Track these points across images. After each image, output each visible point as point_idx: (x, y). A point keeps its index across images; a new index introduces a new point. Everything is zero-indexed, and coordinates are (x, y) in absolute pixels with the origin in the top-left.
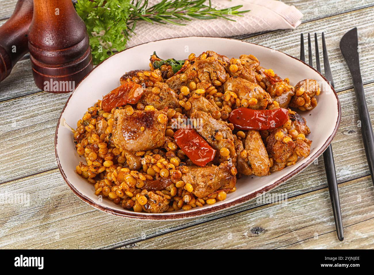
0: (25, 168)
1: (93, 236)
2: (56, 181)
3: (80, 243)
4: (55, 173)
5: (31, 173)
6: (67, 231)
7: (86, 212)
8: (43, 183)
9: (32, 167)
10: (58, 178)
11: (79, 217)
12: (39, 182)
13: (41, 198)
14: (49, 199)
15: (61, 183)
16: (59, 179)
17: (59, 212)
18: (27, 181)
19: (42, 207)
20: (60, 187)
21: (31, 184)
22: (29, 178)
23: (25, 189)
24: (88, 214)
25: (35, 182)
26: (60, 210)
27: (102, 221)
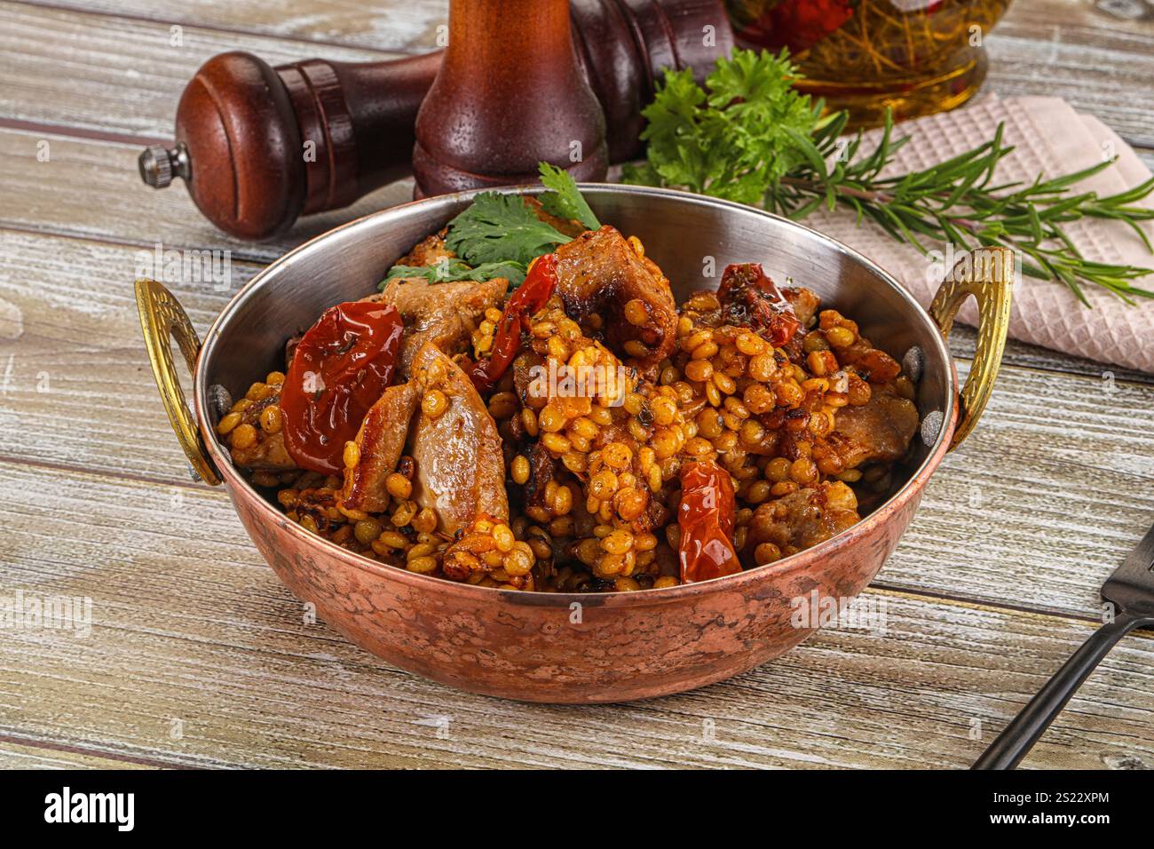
0: (156, 456)
1: (126, 705)
2: (196, 522)
3: (76, 705)
4: (215, 502)
5: (158, 475)
6: (78, 661)
7: (177, 634)
8: (161, 513)
9: (178, 461)
10: (211, 517)
11: (150, 639)
12: (150, 506)
13: (112, 547)
14: (130, 559)
15: (202, 532)
16: (208, 520)
17: (113, 604)
18: (129, 489)
19: (88, 571)
20: (188, 541)
21: (128, 502)
22: (142, 484)
23: (100, 507)
24: (179, 641)
25: (144, 501)
26: (122, 599)
27: (193, 677)
